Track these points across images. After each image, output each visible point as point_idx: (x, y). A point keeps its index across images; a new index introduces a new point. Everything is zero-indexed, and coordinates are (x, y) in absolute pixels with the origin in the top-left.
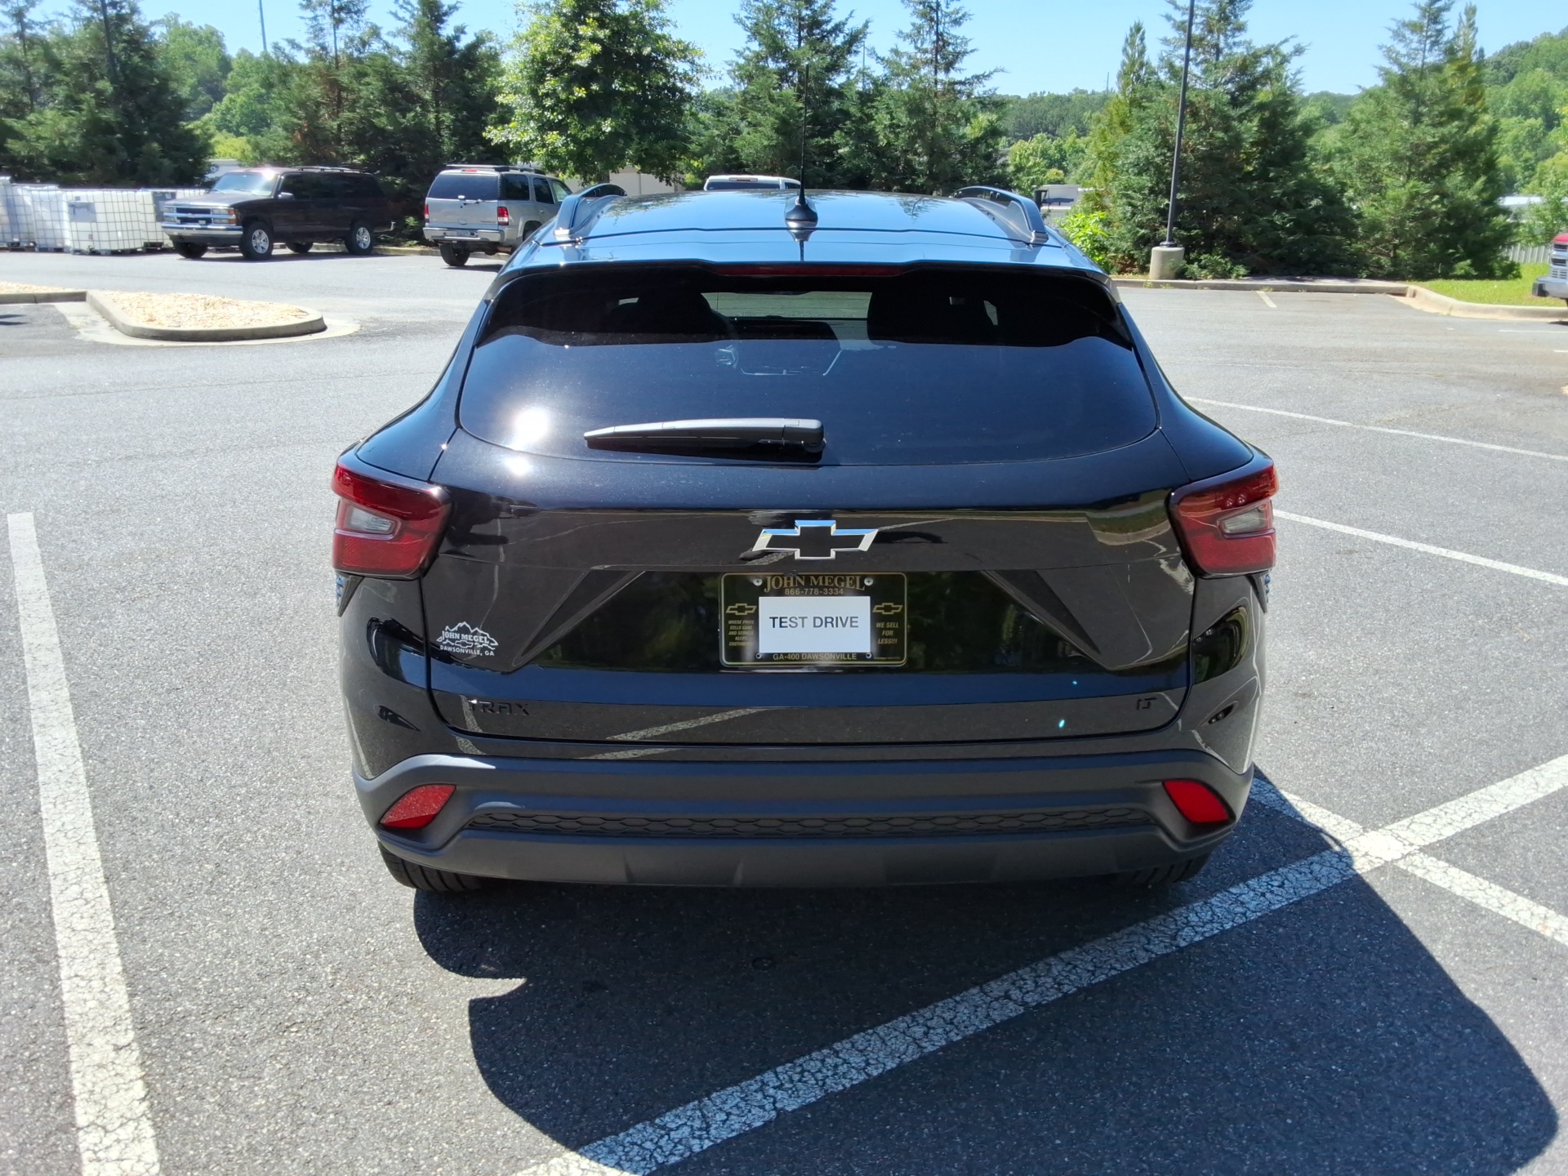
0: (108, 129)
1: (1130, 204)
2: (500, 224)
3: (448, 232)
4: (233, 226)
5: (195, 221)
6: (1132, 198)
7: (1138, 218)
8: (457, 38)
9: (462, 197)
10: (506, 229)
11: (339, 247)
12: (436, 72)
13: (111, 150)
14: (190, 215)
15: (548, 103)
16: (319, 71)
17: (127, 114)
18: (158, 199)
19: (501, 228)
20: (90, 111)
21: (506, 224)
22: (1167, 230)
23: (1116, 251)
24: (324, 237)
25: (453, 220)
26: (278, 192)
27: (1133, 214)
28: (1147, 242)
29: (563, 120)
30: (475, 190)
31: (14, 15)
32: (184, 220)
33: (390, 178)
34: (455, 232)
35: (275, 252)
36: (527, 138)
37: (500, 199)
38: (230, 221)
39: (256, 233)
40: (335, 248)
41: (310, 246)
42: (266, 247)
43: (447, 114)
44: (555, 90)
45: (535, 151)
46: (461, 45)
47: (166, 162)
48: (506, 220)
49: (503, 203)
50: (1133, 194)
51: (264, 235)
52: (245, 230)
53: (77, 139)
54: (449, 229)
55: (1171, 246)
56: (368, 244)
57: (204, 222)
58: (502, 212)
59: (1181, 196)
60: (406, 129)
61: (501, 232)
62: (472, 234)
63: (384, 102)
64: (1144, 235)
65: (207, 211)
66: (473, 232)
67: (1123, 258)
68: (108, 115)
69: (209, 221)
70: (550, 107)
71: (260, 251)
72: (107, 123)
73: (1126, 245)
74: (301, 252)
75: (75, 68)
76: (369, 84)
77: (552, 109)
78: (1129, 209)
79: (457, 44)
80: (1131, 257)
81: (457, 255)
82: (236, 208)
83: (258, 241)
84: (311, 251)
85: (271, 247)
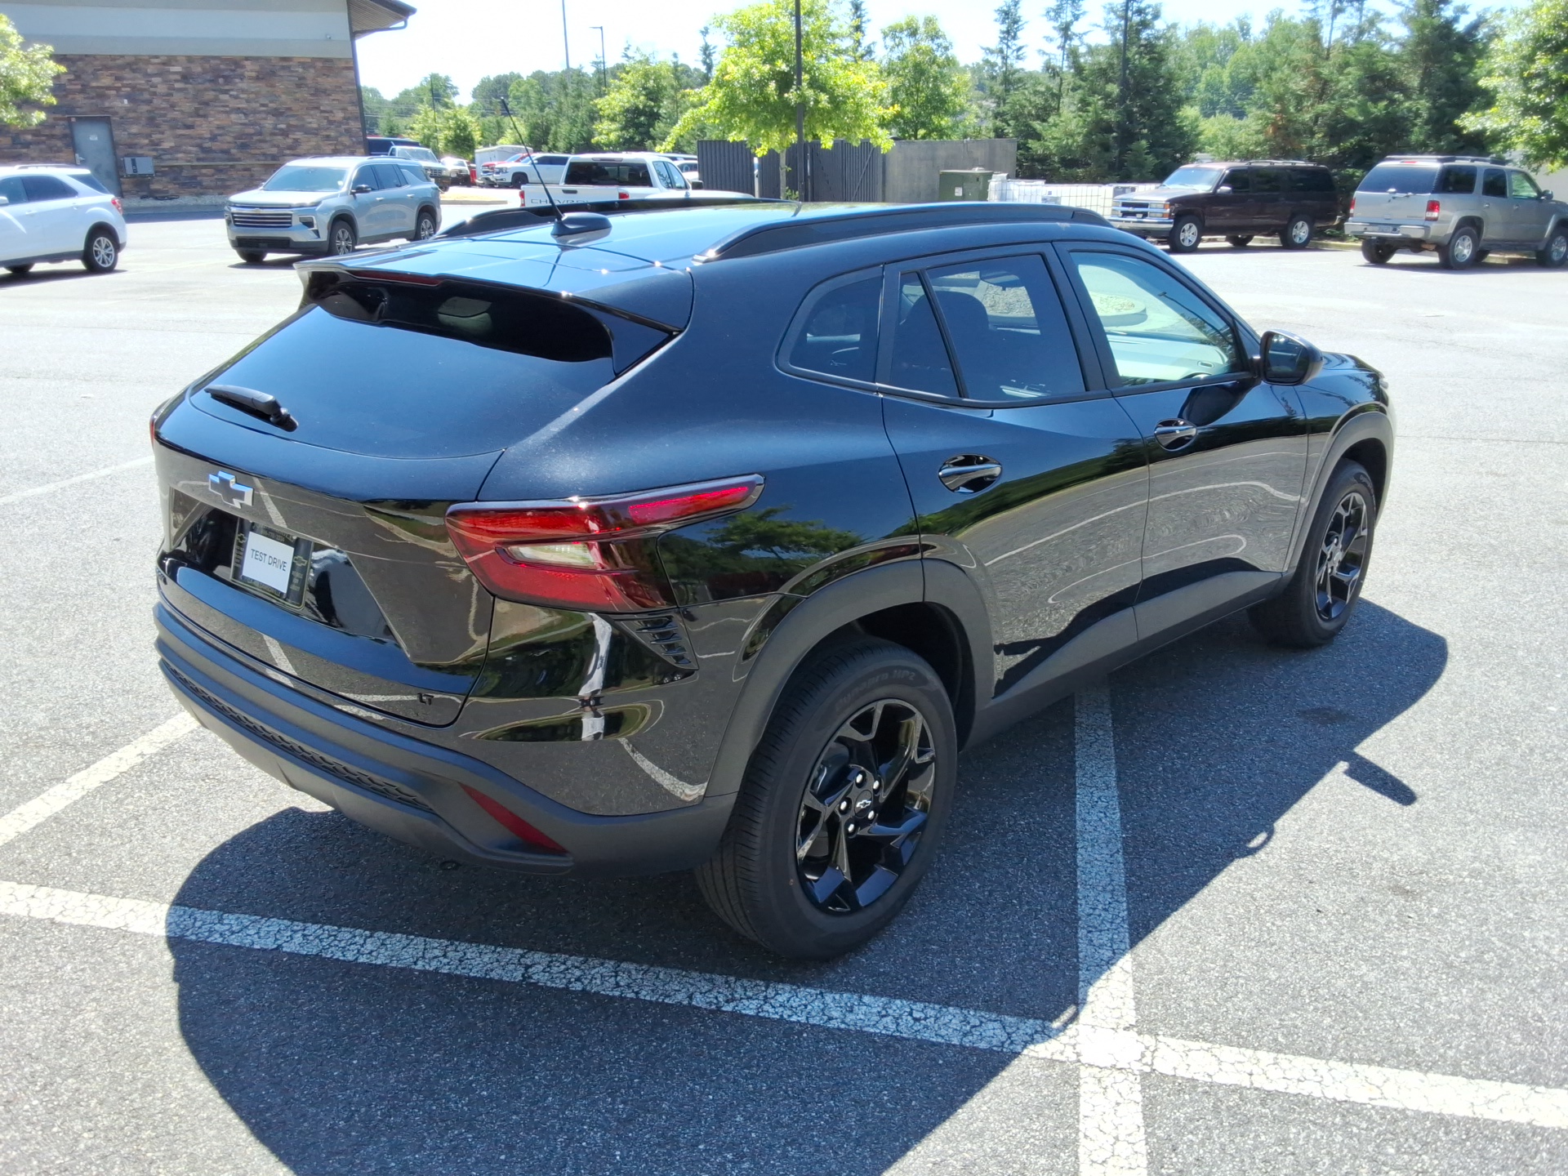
0: (1108, 129)
2: (1428, 219)
3: (1370, 228)
4: (1166, 219)
5: (1133, 214)
8: (1456, 19)
9: (1393, 190)
10: (1433, 225)
11: (1275, 241)
12: (1427, 56)
13: (1106, 148)
14: (1130, 209)
15: (1537, 83)
16: (1306, 64)
17: (1129, 115)
18: (1116, 192)
19: (1427, 223)
20: (1096, 112)
21: (1435, 220)
24: (1267, 231)
25: (1378, 215)
26: (1218, 187)
29: (1552, 102)
30: (1409, 183)
31: (1063, 29)
32: (1125, 214)
33: (1351, 170)
34: (1376, 228)
35: (1201, 245)
36: (1505, 125)
37: (1433, 192)
38: (1164, 215)
39: (1186, 227)
40: (1272, 241)
41: (1250, 239)
42: (1194, 241)
43: (1423, 102)
44: (1546, 69)
45: (1515, 139)
46: (1460, 27)
47: (1150, 158)
48: (1435, 214)
49: (1436, 197)
51: (1194, 229)
52: (1175, 224)
53: (1079, 139)
54: (1372, 224)
56: (1304, 238)
57: (1140, 216)
58: (1433, 206)
60: (1376, 119)
61: (1427, 228)
62: (1395, 230)
63: (1361, 90)
65: (1145, 205)
66: (1395, 227)
68: (1111, 116)
69: (1145, 215)
70: (1536, 89)
71: (1186, 244)
72: (1108, 122)
74: (1240, 245)
75: (1093, 72)
76: (1349, 74)
77: (1539, 91)
79: (1455, 26)
81: (1379, 252)
82: (1172, 202)
83: (1187, 234)
84: (1250, 244)
85: (1199, 240)
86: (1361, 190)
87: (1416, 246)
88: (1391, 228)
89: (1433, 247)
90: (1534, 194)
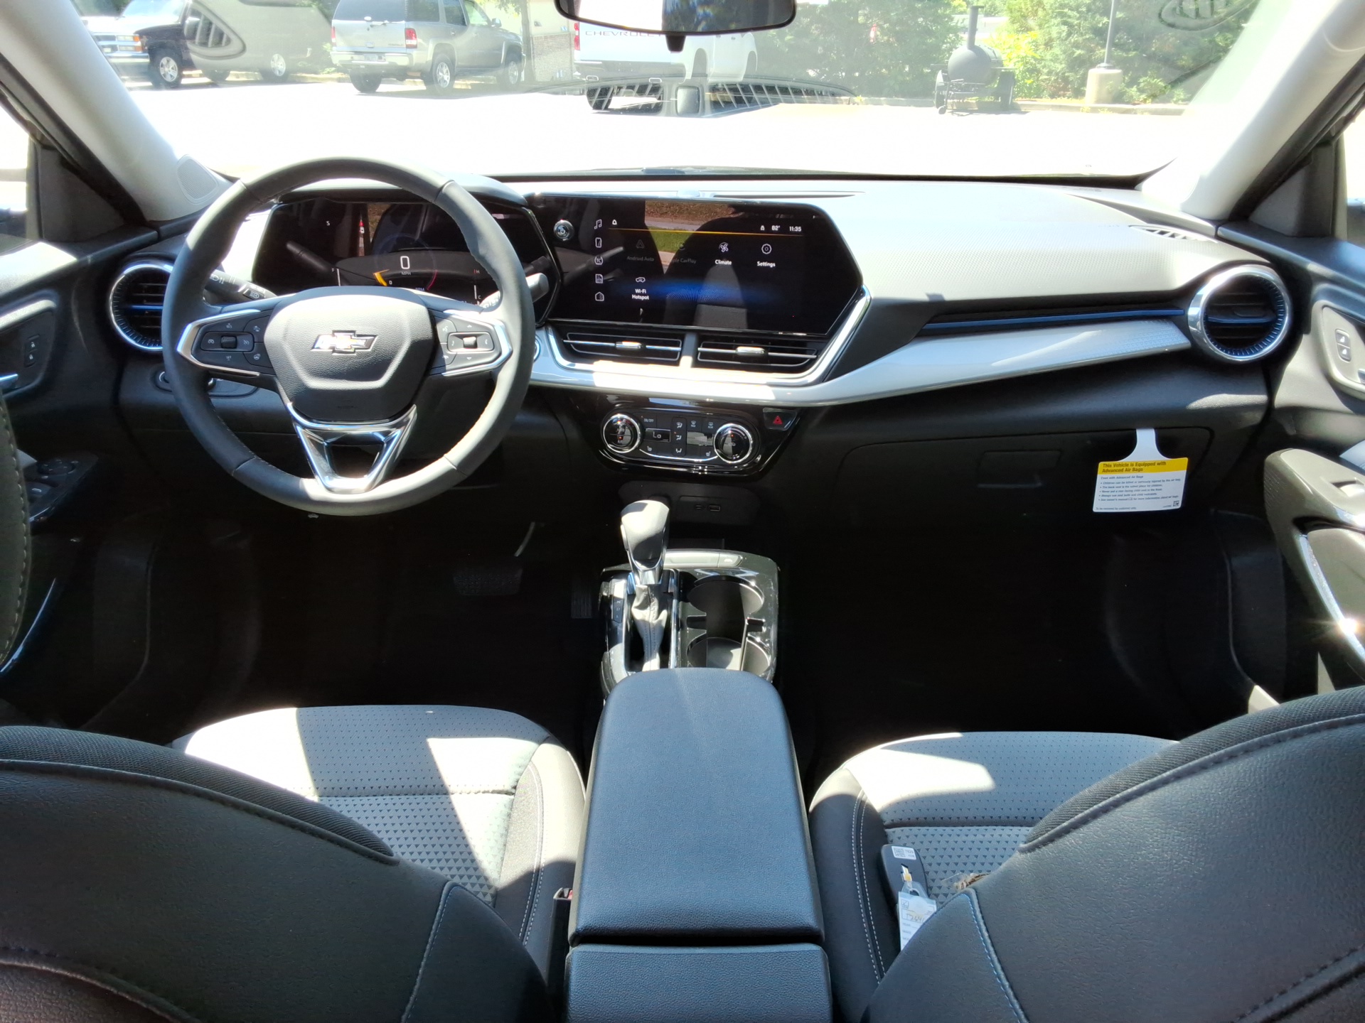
1: (1065, 23)
2: (409, 47)
3: (356, 57)
4: (140, 53)
6: (1070, 17)
7: (1074, 38)
9: (368, 18)
10: (414, 53)
11: (255, 75)
19: (409, 51)
21: (414, 47)
22: (1106, 50)
23: (1050, 73)
25: (361, 43)
26: (185, 17)
27: (1069, 34)
28: (1082, 64)
30: (382, 11)
34: (362, 57)
35: (184, 81)
37: (407, 20)
38: (136, 49)
39: (164, 61)
40: (249, 76)
41: (227, 73)
42: (175, 76)
48: (414, 42)
49: (411, 25)
50: (1070, 13)
51: (173, 63)
52: (151, 58)
54: (356, 53)
55: (1109, 68)
56: (284, 71)
57: (110, 49)
58: (410, 34)
59: (1119, 15)
61: (410, 56)
62: (380, 58)
64: (1080, 55)
65: (112, 38)
66: (380, 56)
67: (1056, 81)
69: (114, 48)
71: (168, 79)
73: (1059, 67)
74: (218, 80)
78: (1065, 28)
80: (1065, 80)
81: (368, 82)
82: (142, 34)
83: (166, 69)
84: (228, 79)
85: (181, 76)
86: (336, 18)
87: (401, 74)
88: (377, 57)
89: (419, 74)
90: (485, 23)
